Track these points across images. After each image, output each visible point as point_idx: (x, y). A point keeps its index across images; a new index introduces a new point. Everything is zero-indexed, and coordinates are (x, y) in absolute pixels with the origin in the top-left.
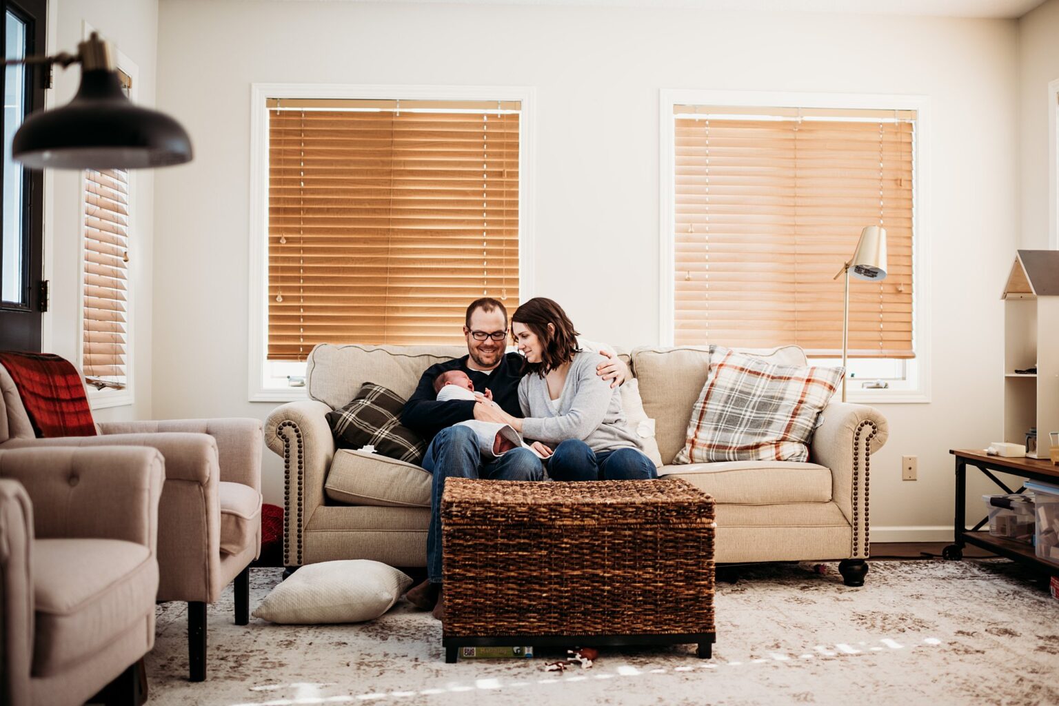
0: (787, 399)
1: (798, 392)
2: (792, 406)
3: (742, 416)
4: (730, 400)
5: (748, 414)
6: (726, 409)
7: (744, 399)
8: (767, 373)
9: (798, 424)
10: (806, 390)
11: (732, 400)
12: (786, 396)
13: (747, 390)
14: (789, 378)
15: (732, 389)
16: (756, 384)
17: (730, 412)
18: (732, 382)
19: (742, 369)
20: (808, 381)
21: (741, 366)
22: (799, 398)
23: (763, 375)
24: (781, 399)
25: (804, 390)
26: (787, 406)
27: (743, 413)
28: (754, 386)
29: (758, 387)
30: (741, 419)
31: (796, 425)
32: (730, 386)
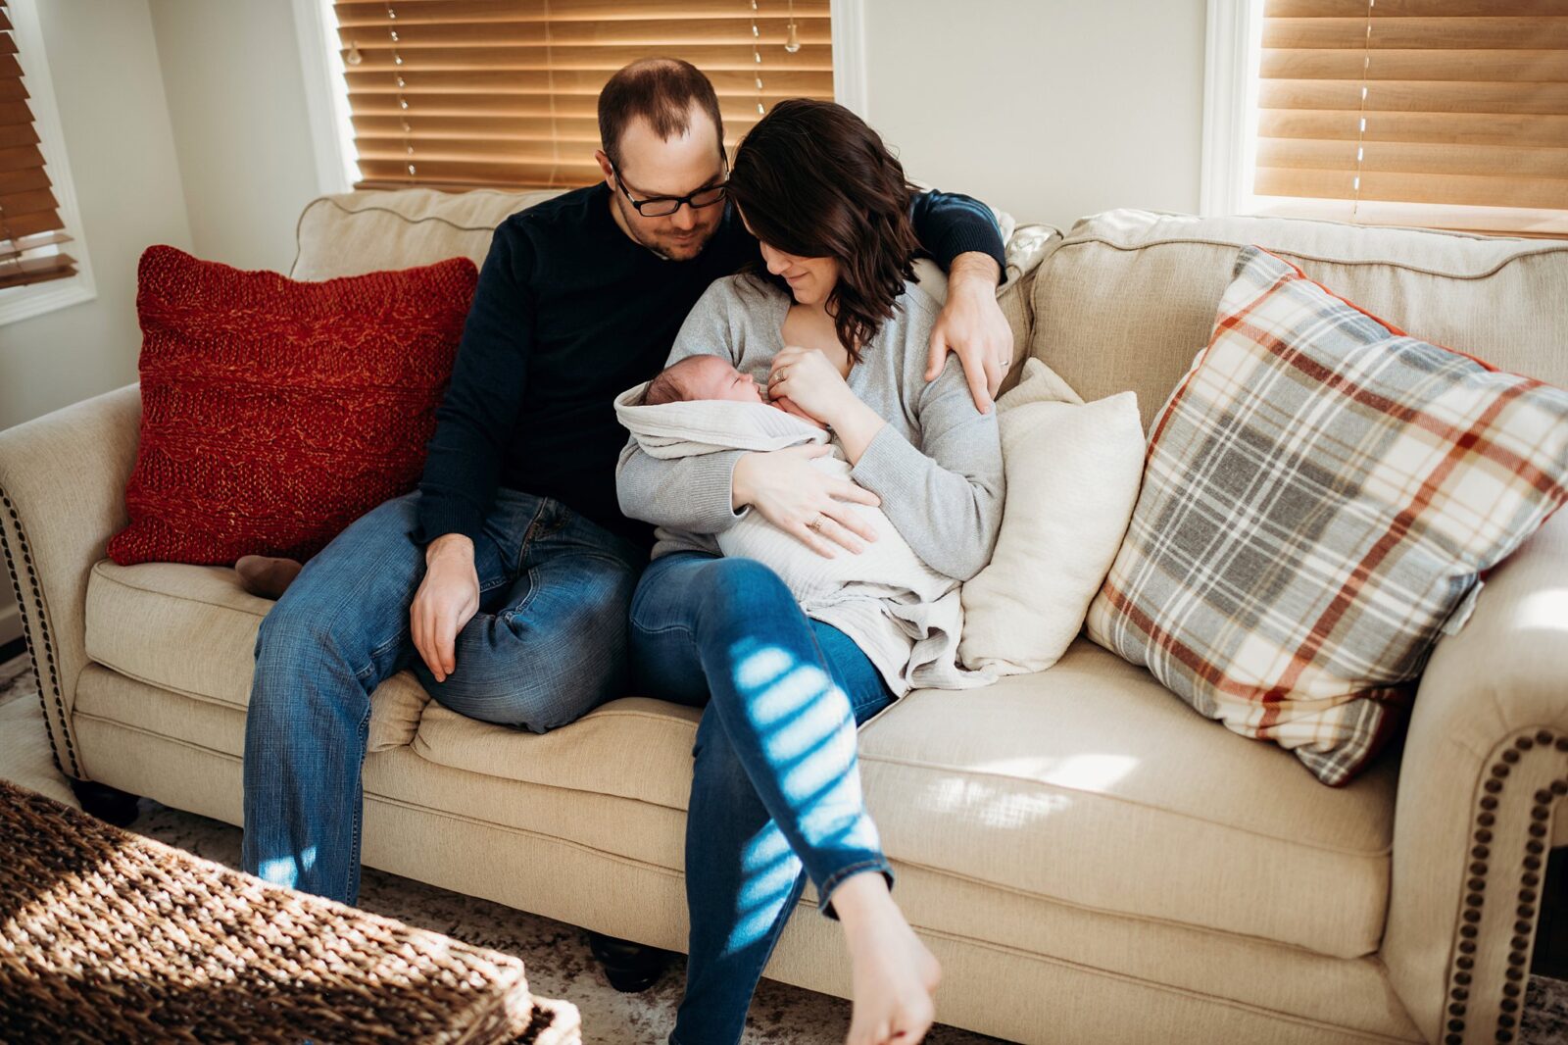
0: (1370, 498)
1: (1412, 478)
2: (1372, 529)
3: (1223, 527)
4: (1209, 458)
5: (1243, 522)
6: (1191, 488)
7: (1247, 461)
8: (1352, 376)
9: (1368, 609)
10: (1443, 478)
11: (1214, 459)
12: (1370, 485)
13: (1264, 429)
14: (1408, 415)
15: (1225, 419)
16: (1298, 415)
17: (1198, 503)
18: (1233, 390)
19: (1279, 347)
20: (1468, 441)
21: (1279, 333)
22: (1405, 504)
23: (1338, 379)
24: (1352, 491)
25: (1433, 475)
26: (1356, 522)
27: (1231, 516)
28: (1290, 417)
29: (1301, 422)
30: (1217, 537)
31: (1360, 612)
32: (1223, 403)
